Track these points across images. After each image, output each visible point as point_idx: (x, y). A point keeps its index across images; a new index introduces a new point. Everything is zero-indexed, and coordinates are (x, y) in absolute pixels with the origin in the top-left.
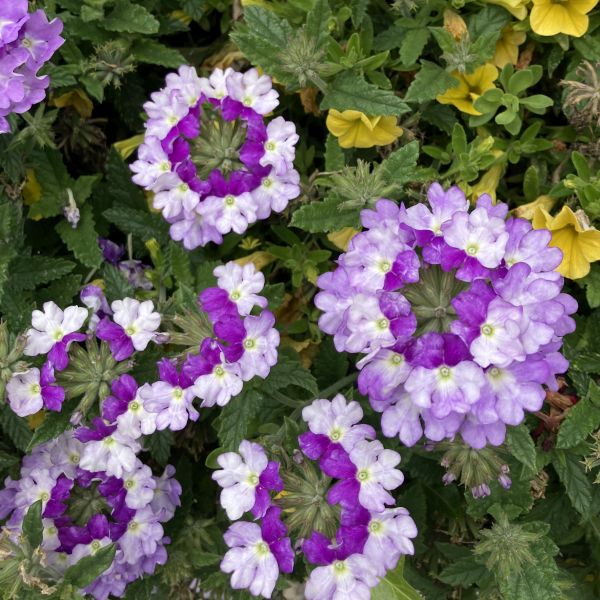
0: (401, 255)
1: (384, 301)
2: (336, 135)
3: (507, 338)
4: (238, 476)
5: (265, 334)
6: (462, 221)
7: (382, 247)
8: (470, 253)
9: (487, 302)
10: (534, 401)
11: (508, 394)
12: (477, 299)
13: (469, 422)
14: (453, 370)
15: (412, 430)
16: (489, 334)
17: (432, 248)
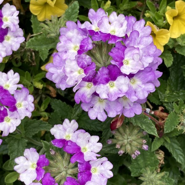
0: (83, 41)
1: (79, 61)
2: (36, 14)
3: (135, 63)
4: (26, 166)
5: (25, 99)
6: (106, 21)
7: (73, 40)
8: (112, 34)
9: (124, 51)
10: (151, 88)
11: (140, 88)
12: (119, 51)
13: (126, 109)
14: (115, 82)
15: (102, 115)
16: (127, 64)
17: (95, 36)
